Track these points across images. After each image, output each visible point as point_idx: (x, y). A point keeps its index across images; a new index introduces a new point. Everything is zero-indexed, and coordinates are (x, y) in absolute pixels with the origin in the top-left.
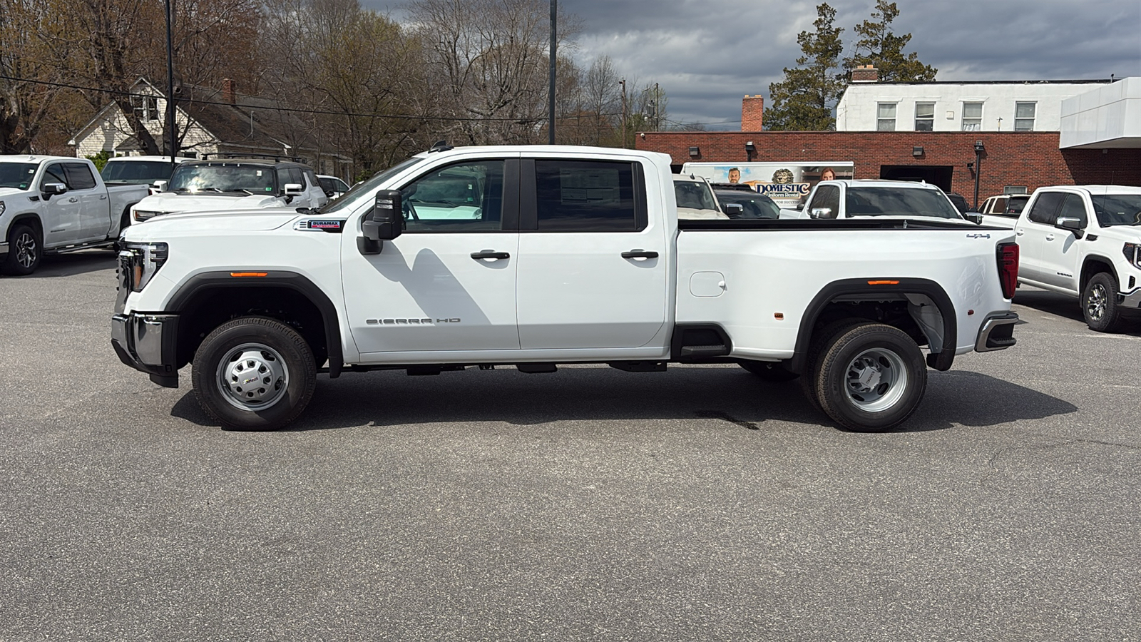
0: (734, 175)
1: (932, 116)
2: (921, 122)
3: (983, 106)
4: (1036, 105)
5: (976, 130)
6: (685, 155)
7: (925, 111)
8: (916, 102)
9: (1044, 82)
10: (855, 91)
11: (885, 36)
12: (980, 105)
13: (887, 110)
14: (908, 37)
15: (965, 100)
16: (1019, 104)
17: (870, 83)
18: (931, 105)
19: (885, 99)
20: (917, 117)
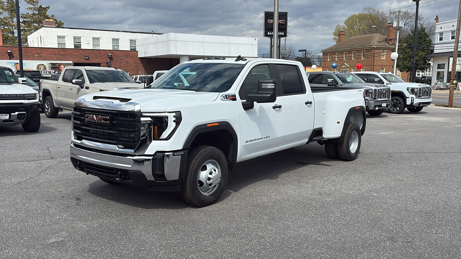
0: (17, 66)
1: (80, 43)
2: (76, 45)
3: (100, 39)
4: (119, 40)
5: (98, 49)
7: (77, 41)
8: (73, 36)
9: (121, 32)
10: (46, 30)
11: (39, 6)
12: (99, 39)
13: (61, 39)
14: (49, 7)
15: (93, 37)
16: (113, 39)
17: (53, 27)
18: (80, 38)
19: (60, 34)
20: (75, 43)
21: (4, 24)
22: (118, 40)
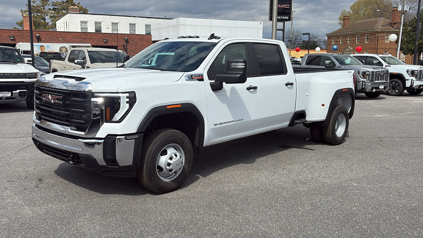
0: (42, 48)
1: (101, 27)
2: (97, 29)
3: (118, 24)
4: (136, 25)
5: (116, 33)
6: (8, 39)
7: (98, 25)
8: (95, 22)
9: (138, 17)
10: (71, 16)
12: (117, 23)
13: (84, 24)
15: (112, 22)
16: (130, 24)
17: (77, 13)
18: (100, 23)
19: (83, 20)
20: (96, 27)
21: (37, 11)
22: (134, 25)
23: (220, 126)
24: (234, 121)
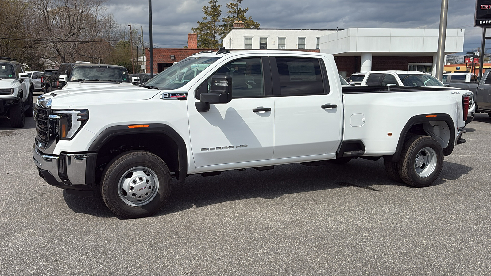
1: (266, 43)
2: (262, 46)
3: (286, 39)
4: (306, 39)
5: (283, 49)
6: (169, 59)
7: (263, 41)
8: (260, 37)
9: (308, 30)
10: (235, 32)
11: (238, 9)
12: (285, 38)
13: (248, 40)
14: (247, 9)
15: (279, 36)
16: (299, 38)
17: (241, 29)
18: (266, 38)
19: (247, 36)
20: (261, 43)
21: (207, 29)
22: (304, 39)
23: (210, 151)
24: (232, 147)
